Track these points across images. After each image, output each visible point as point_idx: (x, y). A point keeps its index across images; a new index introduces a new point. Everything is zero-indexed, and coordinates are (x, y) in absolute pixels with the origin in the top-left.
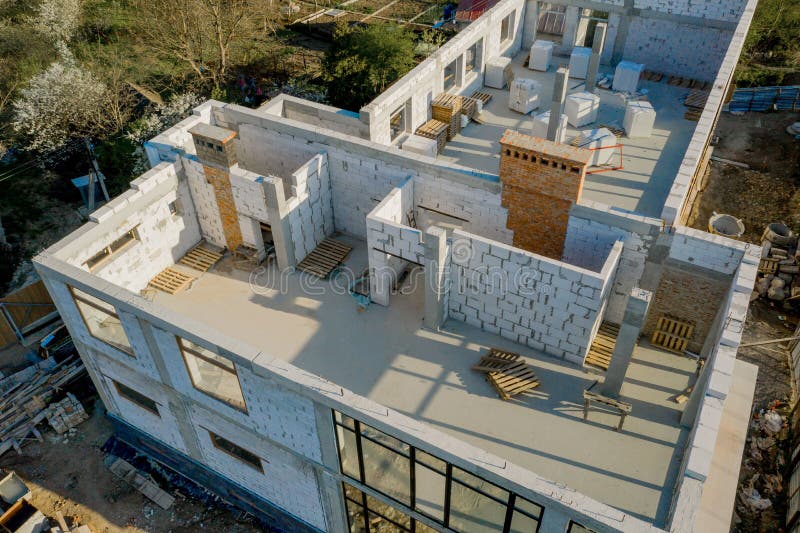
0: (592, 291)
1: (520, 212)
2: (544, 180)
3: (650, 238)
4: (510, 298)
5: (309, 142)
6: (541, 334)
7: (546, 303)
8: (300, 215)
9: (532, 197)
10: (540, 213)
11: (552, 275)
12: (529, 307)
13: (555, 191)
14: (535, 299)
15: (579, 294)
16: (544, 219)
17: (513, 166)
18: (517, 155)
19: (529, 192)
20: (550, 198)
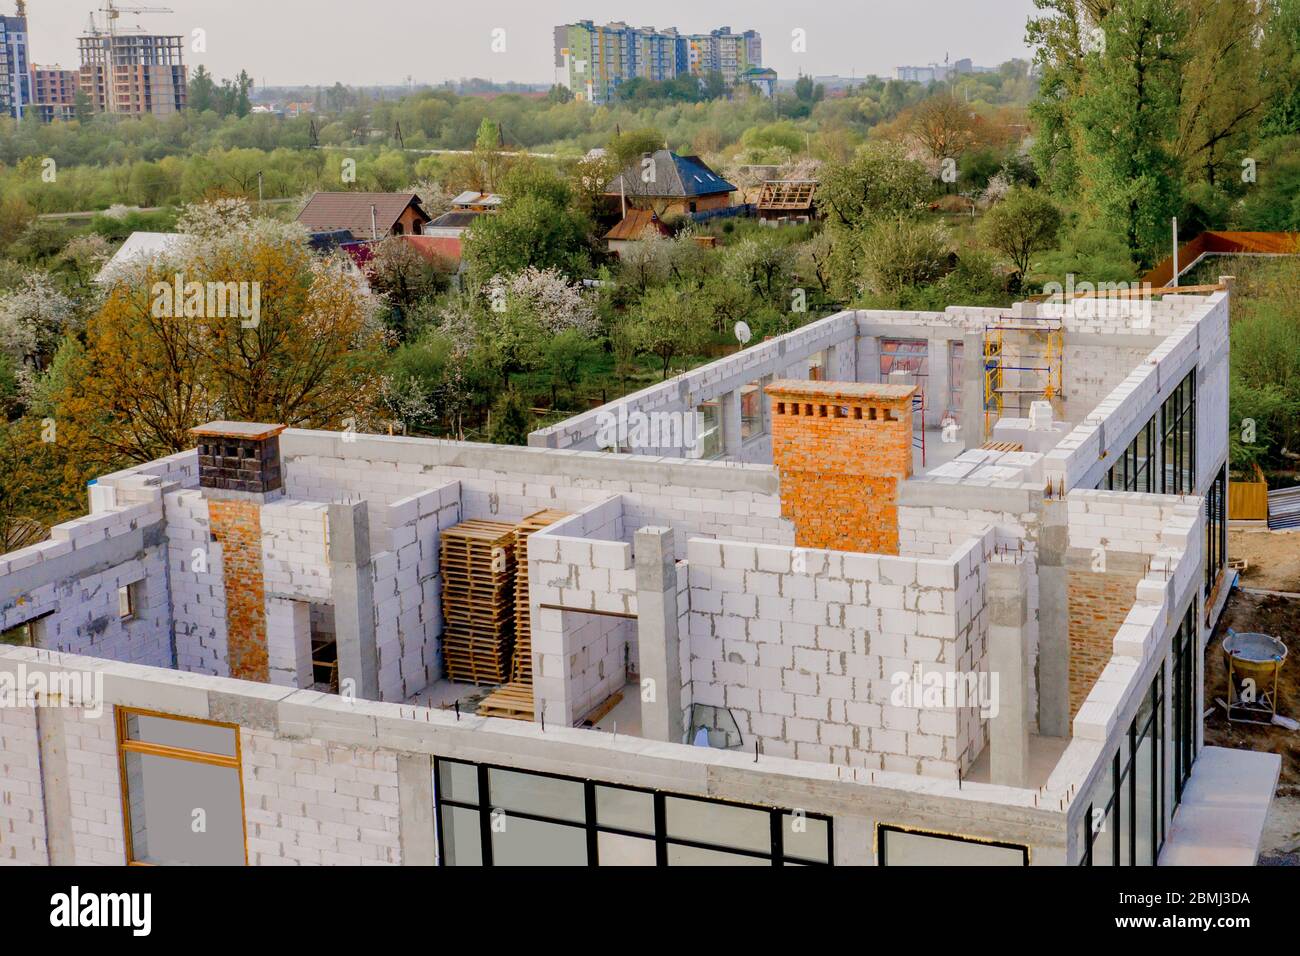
0: (938, 594)
1: (815, 522)
2: (846, 447)
3: (1031, 517)
4: (805, 659)
5: (426, 467)
6: (870, 730)
7: (867, 652)
8: (397, 592)
9: (831, 485)
10: (849, 515)
11: (868, 583)
12: (839, 670)
13: (867, 464)
14: (848, 649)
15: (918, 612)
16: (858, 524)
17: (791, 431)
18: (796, 409)
19: (825, 476)
20: (862, 479)
